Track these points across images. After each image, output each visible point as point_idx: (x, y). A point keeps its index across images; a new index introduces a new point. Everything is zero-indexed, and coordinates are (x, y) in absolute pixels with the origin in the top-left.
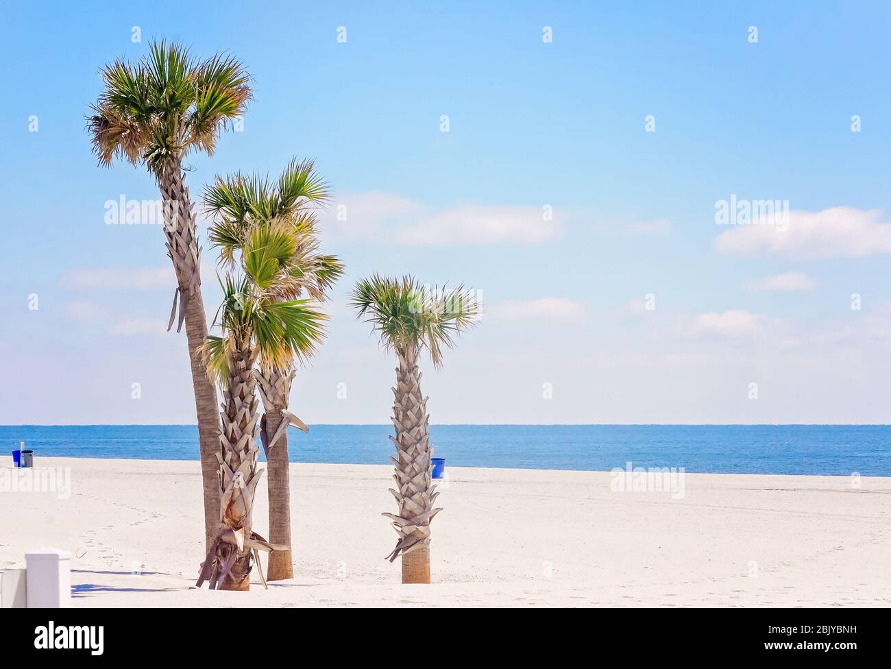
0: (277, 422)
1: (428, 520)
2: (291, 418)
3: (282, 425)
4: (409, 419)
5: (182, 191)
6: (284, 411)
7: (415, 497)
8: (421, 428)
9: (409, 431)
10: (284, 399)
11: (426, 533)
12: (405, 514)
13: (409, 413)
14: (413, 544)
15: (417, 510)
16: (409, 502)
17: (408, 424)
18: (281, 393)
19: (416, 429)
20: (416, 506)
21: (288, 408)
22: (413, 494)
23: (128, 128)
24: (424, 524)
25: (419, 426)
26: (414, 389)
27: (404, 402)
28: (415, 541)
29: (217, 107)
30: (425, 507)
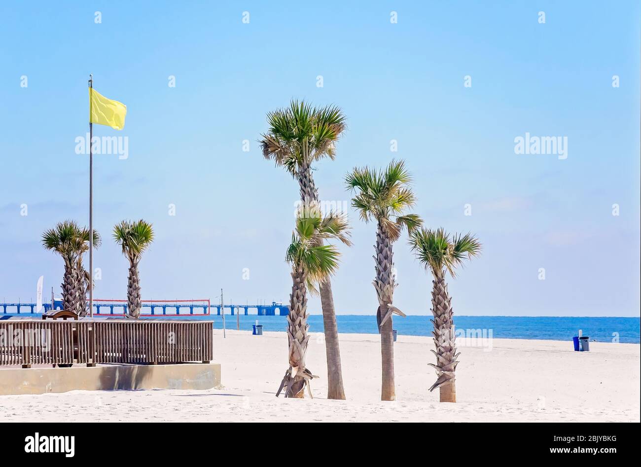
0: (386, 311)
1: (453, 368)
2: (393, 309)
3: (388, 313)
4: (439, 310)
5: (310, 181)
6: (389, 305)
7: (444, 355)
8: (447, 315)
9: (439, 317)
10: (389, 298)
11: (451, 375)
12: (439, 365)
13: (439, 306)
14: (443, 382)
15: (446, 363)
16: (441, 358)
17: (439, 313)
18: (387, 294)
19: (443, 316)
20: (444, 360)
21: (393, 303)
22: (443, 353)
23: (279, 148)
24: (450, 370)
25: (444, 314)
26: (442, 293)
27: (436, 300)
28: (444, 380)
29: (325, 135)
30: (450, 361)
